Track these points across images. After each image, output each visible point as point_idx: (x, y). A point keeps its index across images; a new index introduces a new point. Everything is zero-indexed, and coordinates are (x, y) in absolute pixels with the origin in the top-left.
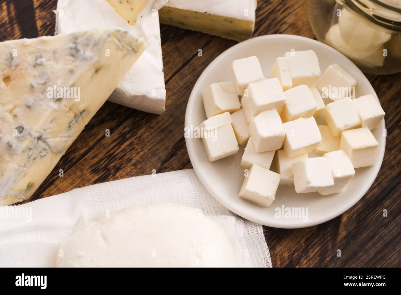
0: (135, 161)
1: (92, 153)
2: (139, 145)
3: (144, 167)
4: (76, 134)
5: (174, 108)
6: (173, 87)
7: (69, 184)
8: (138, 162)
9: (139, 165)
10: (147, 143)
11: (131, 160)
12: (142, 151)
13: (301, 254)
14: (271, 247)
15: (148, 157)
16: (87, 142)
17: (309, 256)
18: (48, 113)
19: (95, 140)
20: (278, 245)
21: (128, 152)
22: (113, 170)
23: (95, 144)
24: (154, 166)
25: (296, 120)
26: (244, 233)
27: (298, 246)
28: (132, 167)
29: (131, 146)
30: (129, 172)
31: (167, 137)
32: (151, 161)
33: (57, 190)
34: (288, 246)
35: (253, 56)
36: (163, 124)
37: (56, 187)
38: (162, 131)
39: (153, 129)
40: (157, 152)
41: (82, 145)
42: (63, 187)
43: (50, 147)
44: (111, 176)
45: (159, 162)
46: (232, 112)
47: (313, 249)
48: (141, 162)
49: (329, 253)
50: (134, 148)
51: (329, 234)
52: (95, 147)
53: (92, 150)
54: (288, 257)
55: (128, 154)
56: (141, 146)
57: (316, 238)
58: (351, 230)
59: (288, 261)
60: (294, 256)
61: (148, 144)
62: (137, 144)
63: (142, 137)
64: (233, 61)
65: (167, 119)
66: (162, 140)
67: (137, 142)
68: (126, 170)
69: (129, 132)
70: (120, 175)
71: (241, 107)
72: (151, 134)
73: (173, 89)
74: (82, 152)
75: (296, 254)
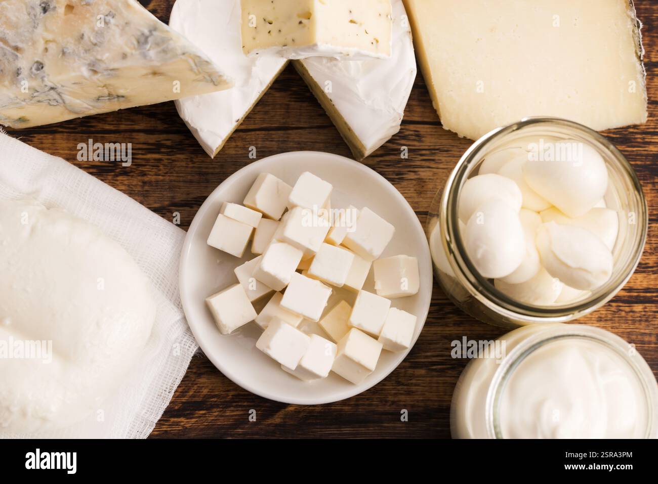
0: (148, 179)
1: (115, 137)
2: (166, 167)
3: (151, 192)
4: (103, 110)
5: (231, 162)
6: (249, 140)
7: (68, 147)
8: (150, 183)
9: (148, 186)
10: (174, 172)
11: (145, 175)
12: (163, 176)
13: (219, 403)
14: (199, 372)
15: (164, 186)
16: (120, 123)
17: (225, 412)
18: (73, 74)
19: (130, 126)
20: (205, 376)
21: (149, 165)
22: (120, 170)
23: (125, 131)
24: (161, 200)
25: (310, 279)
26: (177, 338)
27: (224, 393)
28: (140, 184)
29: (158, 162)
30: (132, 185)
31: (199, 183)
32: (162, 192)
33: (52, 143)
34: (215, 385)
35: (330, 183)
36: (206, 168)
37: (53, 139)
38: (199, 174)
39: (193, 164)
40: (177, 190)
41: (113, 121)
42: (60, 145)
43: (64, 103)
44: (113, 174)
45: (170, 201)
46: (265, 216)
47: (235, 409)
48: (152, 186)
49: (247, 426)
50: (158, 166)
51: (263, 409)
52: (123, 134)
53: (118, 134)
54: (205, 396)
55: (148, 167)
56: (167, 170)
57: (248, 402)
58: (287, 423)
59: (201, 399)
60: (212, 400)
61: (175, 175)
62: (164, 165)
63: (176, 163)
64: (306, 171)
65: (214, 166)
66: (191, 182)
67: (166, 163)
68: (132, 181)
69: (168, 147)
70: (122, 180)
71: (280, 220)
72: (187, 167)
73: (248, 143)
74: (107, 127)
75: (215, 399)
